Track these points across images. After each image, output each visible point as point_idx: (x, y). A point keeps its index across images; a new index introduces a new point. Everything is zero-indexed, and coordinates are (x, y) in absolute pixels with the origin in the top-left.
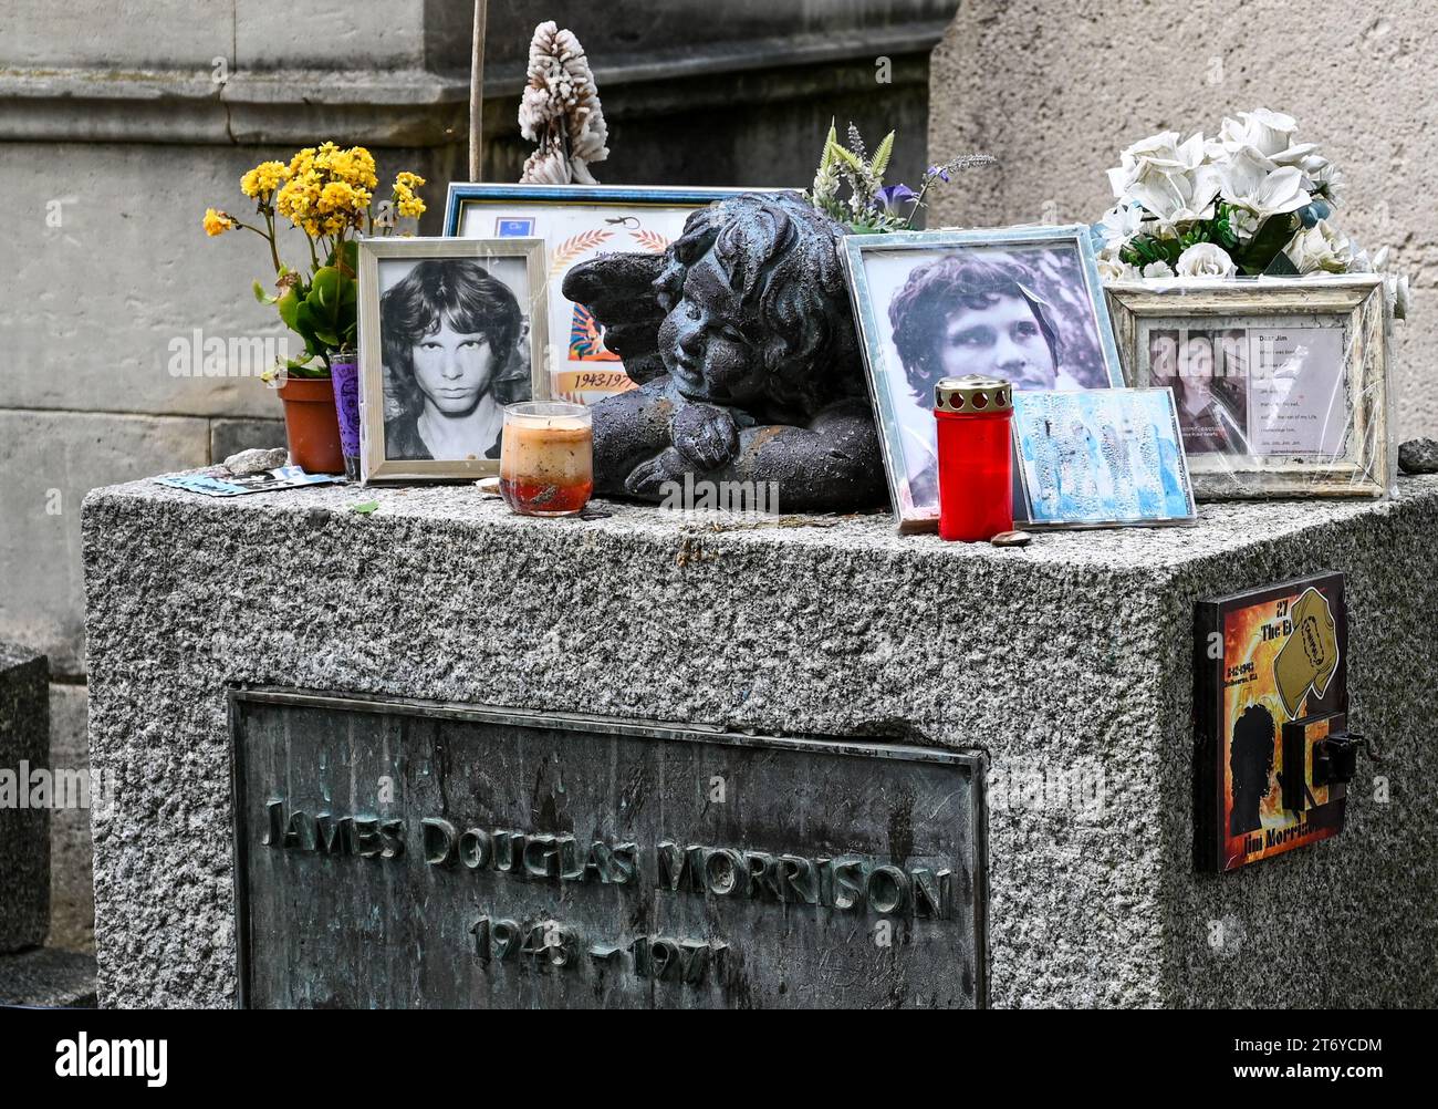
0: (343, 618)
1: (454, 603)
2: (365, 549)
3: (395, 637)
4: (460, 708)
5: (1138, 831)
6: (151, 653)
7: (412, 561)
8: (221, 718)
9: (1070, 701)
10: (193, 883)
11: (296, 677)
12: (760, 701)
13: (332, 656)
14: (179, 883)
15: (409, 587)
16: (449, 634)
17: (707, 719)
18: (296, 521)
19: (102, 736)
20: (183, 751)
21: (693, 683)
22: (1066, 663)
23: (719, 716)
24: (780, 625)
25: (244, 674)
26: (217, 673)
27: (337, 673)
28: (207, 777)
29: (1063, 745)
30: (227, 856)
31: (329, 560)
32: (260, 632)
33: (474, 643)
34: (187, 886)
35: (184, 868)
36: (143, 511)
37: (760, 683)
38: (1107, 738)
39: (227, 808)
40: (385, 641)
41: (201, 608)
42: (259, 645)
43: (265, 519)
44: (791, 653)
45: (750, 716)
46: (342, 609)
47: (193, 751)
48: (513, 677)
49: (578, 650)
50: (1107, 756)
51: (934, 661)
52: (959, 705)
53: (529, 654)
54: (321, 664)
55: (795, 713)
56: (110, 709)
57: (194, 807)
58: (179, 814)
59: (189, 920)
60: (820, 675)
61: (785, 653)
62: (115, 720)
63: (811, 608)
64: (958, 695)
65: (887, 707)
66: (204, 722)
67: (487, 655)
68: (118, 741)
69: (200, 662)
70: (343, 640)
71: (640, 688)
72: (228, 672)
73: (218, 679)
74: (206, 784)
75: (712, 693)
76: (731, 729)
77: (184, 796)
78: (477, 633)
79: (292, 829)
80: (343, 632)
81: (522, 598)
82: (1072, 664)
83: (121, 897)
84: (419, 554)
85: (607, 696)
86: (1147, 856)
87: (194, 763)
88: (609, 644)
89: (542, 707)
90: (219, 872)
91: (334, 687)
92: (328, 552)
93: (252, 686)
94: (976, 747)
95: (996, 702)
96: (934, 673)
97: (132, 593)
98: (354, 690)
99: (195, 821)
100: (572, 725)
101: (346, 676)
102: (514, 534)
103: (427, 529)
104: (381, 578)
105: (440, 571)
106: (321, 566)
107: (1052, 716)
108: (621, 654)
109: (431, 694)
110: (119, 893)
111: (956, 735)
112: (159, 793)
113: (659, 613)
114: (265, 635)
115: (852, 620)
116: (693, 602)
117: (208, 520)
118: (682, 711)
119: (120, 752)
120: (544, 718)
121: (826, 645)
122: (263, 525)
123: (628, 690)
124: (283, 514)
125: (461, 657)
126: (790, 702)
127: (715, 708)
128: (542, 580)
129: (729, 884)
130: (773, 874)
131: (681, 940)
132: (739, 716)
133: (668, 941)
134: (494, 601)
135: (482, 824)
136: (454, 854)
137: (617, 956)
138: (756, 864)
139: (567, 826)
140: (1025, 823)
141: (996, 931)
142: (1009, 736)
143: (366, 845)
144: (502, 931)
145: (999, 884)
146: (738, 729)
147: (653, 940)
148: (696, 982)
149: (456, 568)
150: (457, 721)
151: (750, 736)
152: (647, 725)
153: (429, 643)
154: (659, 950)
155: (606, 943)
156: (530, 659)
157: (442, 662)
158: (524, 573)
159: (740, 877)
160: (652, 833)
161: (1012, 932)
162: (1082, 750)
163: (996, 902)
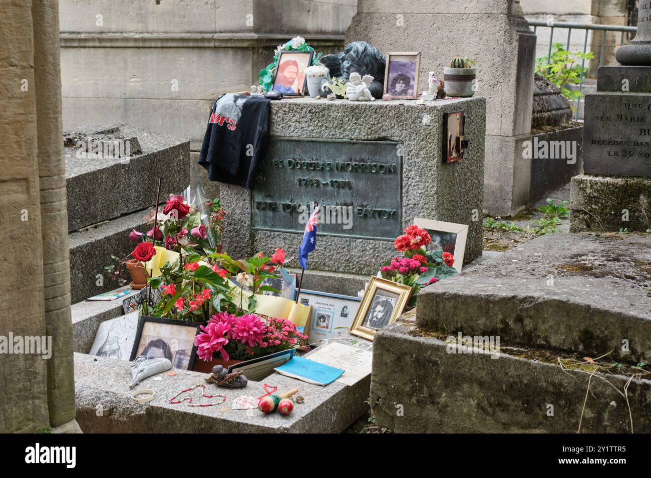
1: (295, 118)
4: (296, 138)
5: (433, 155)
12: (357, 134)
15: (286, 116)
16: (294, 124)
17: (347, 138)
21: (344, 131)
24: (362, 120)
29: (419, 140)
33: (299, 126)
37: (357, 131)
38: (427, 138)
45: (355, 137)
48: (307, 132)
49: (320, 126)
50: (427, 141)
51: (393, 125)
52: (398, 133)
55: (364, 136)
60: (370, 129)
61: (363, 125)
64: (398, 131)
65: (383, 134)
67: (302, 128)
71: (333, 133)
75: (348, 133)
76: (351, 140)
78: (300, 124)
81: (309, 117)
84: (288, 109)
85: (326, 134)
86: (435, 160)
88: (327, 125)
89: (313, 137)
94: (401, 141)
95: (405, 132)
96: (392, 127)
100: (319, 140)
103: (290, 104)
105: (292, 112)
107: (416, 134)
108: (329, 127)
109: (290, 136)
111: (397, 139)
113: (337, 118)
115: (376, 118)
116: (344, 116)
118: (341, 136)
120: (313, 139)
121: (371, 123)
123: (330, 133)
125: (296, 128)
126: (363, 134)
127: (348, 136)
128: (313, 113)
129: (350, 168)
130: (359, 166)
131: (340, 180)
132: (353, 137)
133: (337, 180)
134: (303, 117)
135: (300, 160)
136: (294, 166)
137: (327, 183)
138: (356, 165)
139: (317, 160)
140: (410, 155)
141: (404, 175)
142: (408, 138)
143: (276, 165)
144: (304, 180)
145: (405, 166)
146: (353, 140)
147: (334, 180)
148: (343, 188)
149: (296, 111)
150: (295, 141)
151: (355, 141)
152: (334, 140)
153: (290, 126)
154: (336, 182)
155: (325, 181)
156: (311, 128)
157: (292, 129)
158: (310, 112)
159: (353, 168)
160: (334, 160)
161: (407, 175)
162: (422, 140)
163: (404, 170)
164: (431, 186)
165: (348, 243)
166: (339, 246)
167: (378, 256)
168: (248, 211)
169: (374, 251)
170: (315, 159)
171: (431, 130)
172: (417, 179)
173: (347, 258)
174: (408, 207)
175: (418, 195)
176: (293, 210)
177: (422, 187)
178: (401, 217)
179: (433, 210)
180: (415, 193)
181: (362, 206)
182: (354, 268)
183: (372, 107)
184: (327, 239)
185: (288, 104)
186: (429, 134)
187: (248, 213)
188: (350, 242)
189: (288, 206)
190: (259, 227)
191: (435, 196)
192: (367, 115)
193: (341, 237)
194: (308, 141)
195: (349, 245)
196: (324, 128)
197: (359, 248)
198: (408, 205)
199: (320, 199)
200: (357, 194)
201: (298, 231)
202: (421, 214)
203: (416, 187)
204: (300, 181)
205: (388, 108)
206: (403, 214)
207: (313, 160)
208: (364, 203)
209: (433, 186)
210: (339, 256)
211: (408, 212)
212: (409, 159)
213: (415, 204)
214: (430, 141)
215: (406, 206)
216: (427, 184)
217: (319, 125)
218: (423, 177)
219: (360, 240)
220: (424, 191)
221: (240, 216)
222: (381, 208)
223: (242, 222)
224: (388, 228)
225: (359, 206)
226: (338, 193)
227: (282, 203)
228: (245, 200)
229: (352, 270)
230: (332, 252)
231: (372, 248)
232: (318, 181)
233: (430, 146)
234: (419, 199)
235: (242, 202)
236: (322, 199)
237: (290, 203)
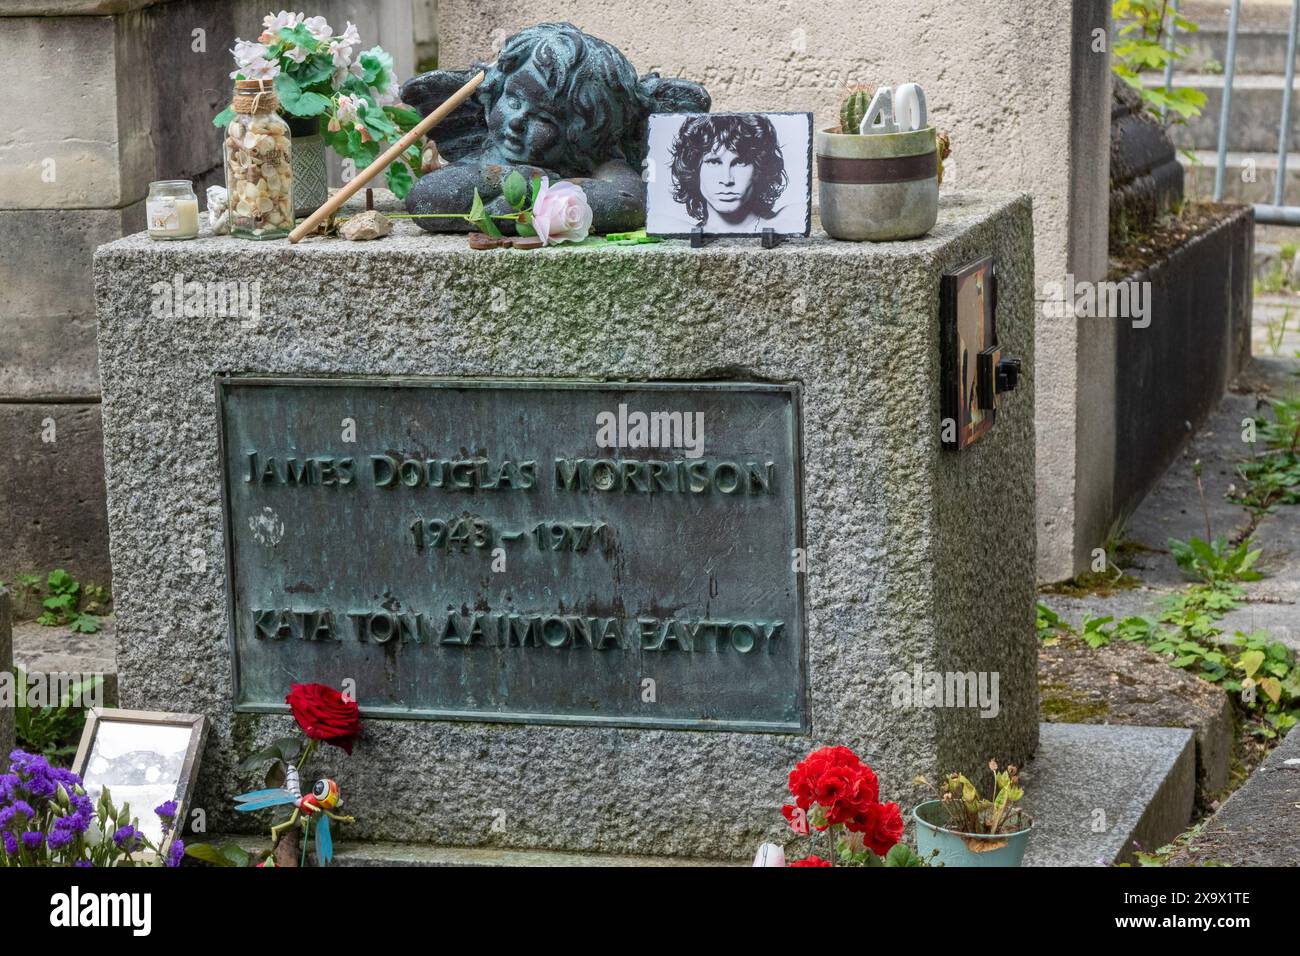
0: (307, 323)
1: (395, 308)
2: (324, 275)
3: (348, 334)
4: (400, 379)
5: (914, 426)
6: (152, 356)
7: (361, 281)
8: (210, 398)
9: (864, 345)
10: (189, 512)
11: (269, 366)
12: (632, 359)
13: (298, 350)
14: (179, 513)
15: (359, 299)
16: (391, 329)
17: (591, 374)
18: (268, 260)
19: (114, 416)
20: (180, 422)
21: (580, 350)
22: (861, 320)
23: (601, 371)
24: (647, 308)
25: (228, 366)
26: (206, 367)
27: (304, 361)
28: (199, 438)
29: (859, 373)
30: (217, 490)
31: (294, 285)
32: (241, 337)
33: (411, 334)
34: (185, 515)
35: (183, 502)
36: (145, 259)
37: (631, 347)
38: (891, 367)
39: (216, 459)
40: (341, 337)
41: (193, 323)
42: (240, 345)
43: (244, 259)
44: (655, 326)
45: (625, 369)
46: (306, 317)
47: (188, 421)
48: (441, 355)
49: (492, 334)
50: (891, 379)
51: (763, 324)
52: (782, 352)
53: (454, 338)
54: (290, 355)
55: (658, 365)
56: (120, 397)
57: (191, 459)
58: (177, 466)
59: (186, 537)
60: (678, 339)
61: (650, 326)
62: (124, 405)
63: (670, 295)
64: (781, 346)
65: (731, 356)
66: (198, 400)
67: (421, 342)
68: (126, 418)
69: (192, 360)
70: (308, 338)
71: (541, 356)
72: (216, 365)
73: (207, 371)
74: (199, 444)
75: (595, 356)
76: (609, 379)
77: (181, 454)
78: (414, 327)
79: (268, 469)
80: (307, 333)
81: (448, 301)
82: (866, 320)
83: (132, 526)
84: (367, 277)
85: (514, 363)
86: (920, 442)
87: (189, 430)
88: (516, 329)
89: (465, 374)
90: (210, 503)
91: (301, 370)
92: (294, 279)
93: (233, 374)
94: (794, 379)
95: (809, 349)
96: (761, 333)
97: (136, 316)
98: (316, 372)
99: (190, 470)
100: (488, 385)
101: (310, 362)
102: (441, 259)
103: (374, 259)
104: (336, 294)
105: (384, 287)
106: (289, 289)
107: (850, 355)
108: (525, 335)
109: (378, 370)
110: (129, 523)
111: (780, 373)
112: (161, 452)
113: (554, 305)
114: (245, 339)
115: (701, 301)
116: (580, 298)
117: (197, 262)
118: (572, 369)
119: (129, 426)
120: (466, 381)
121: (681, 319)
122: (242, 263)
123: (531, 358)
124: (258, 255)
125: (401, 344)
126: (656, 358)
127: (598, 366)
128: (463, 288)
129: (607, 483)
130: (641, 474)
131: (571, 523)
132: (616, 370)
133: (562, 524)
134: (426, 305)
135: (416, 456)
136: (396, 478)
137: (522, 537)
138: (630, 468)
139: (482, 453)
140: (831, 427)
141: (810, 499)
142: (819, 370)
143: (326, 476)
144: (435, 527)
145: (812, 468)
146: (615, 379)
147: (550, 524)
148: (583, 550)
149: (396, 284)
150: (396, 388)
151: (623, 383)
152: (546, 381)
153: (375, 336)
154: (557, 530)
155: (513, 529)
156: (455, 342)
157: (386, 348)
158: (449, 285)
159: (618, 479)
160: (548, 453)
161: (822, 499)
162: (873, 376)
163: (810, 480)
164: (909, 533)
165: (610, 746)
166: (574, 757)
167: (722, 788)
168: (224, 644)
169: (709, 769)
170: (472, 449)
171: (901, 338)
172: (857, 513)
173: (609, 798)
174: (828, 610)
175: (864, 566)
176: (395, 637)
177: (877, 538)
178: (804, 647)
179: (920, 617)
180: (850, 559)
181: (656, 612)
182: (634, 834)
183: (686, 265)
184: (529, 734)
185: (364, 260)
186: (896, 352)
187: (225, 654)
188: (616, 743)
189: (380, 623)
190: (267, 704)
191: (927, 569)
192: (666, 291)
193: (585, 725)
194: (444, 390)
195: (611, 755)
196: (503, 342)
197: (650, 763)
198: (827, 602)
199: (497, 595)
200: (635, 572)
201: (415, 711)
202: (875, 634)
203: (853, 541)
204: (418, 531)
205: (744, 265)
206: (812, 634)
207: (466, 456)
208: (665, 603)
209: (919, 534)
210: (576, 792)
211: (830, 626)
212: (825, 443)
213: (854, 601)
214: (900, 377)
215: (820, 607)
216: (897, 528)
217: (485, 329)
218: (881, 503)
219: (654, 734)
220: (884, 551)
221: (194, 664)
222: (727, 615)
223: (201, 686)
224: (755, 686)
225: (646, 613)
226: (566, 570)
227: (353, 612)
228: (208, 608)
229: (627, 838)
230: (549, 781)
231: (698, 762)
232: (487, 529)
233: (901, 392)
234: (866, 580)
235: (200, 615)
236: (504, 592)
237: (384, 612)
